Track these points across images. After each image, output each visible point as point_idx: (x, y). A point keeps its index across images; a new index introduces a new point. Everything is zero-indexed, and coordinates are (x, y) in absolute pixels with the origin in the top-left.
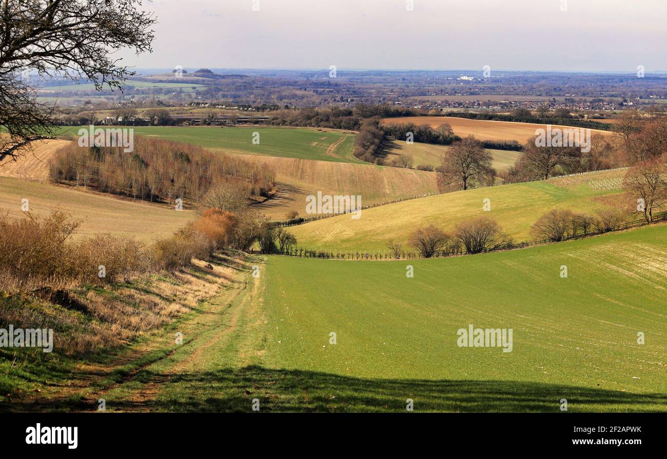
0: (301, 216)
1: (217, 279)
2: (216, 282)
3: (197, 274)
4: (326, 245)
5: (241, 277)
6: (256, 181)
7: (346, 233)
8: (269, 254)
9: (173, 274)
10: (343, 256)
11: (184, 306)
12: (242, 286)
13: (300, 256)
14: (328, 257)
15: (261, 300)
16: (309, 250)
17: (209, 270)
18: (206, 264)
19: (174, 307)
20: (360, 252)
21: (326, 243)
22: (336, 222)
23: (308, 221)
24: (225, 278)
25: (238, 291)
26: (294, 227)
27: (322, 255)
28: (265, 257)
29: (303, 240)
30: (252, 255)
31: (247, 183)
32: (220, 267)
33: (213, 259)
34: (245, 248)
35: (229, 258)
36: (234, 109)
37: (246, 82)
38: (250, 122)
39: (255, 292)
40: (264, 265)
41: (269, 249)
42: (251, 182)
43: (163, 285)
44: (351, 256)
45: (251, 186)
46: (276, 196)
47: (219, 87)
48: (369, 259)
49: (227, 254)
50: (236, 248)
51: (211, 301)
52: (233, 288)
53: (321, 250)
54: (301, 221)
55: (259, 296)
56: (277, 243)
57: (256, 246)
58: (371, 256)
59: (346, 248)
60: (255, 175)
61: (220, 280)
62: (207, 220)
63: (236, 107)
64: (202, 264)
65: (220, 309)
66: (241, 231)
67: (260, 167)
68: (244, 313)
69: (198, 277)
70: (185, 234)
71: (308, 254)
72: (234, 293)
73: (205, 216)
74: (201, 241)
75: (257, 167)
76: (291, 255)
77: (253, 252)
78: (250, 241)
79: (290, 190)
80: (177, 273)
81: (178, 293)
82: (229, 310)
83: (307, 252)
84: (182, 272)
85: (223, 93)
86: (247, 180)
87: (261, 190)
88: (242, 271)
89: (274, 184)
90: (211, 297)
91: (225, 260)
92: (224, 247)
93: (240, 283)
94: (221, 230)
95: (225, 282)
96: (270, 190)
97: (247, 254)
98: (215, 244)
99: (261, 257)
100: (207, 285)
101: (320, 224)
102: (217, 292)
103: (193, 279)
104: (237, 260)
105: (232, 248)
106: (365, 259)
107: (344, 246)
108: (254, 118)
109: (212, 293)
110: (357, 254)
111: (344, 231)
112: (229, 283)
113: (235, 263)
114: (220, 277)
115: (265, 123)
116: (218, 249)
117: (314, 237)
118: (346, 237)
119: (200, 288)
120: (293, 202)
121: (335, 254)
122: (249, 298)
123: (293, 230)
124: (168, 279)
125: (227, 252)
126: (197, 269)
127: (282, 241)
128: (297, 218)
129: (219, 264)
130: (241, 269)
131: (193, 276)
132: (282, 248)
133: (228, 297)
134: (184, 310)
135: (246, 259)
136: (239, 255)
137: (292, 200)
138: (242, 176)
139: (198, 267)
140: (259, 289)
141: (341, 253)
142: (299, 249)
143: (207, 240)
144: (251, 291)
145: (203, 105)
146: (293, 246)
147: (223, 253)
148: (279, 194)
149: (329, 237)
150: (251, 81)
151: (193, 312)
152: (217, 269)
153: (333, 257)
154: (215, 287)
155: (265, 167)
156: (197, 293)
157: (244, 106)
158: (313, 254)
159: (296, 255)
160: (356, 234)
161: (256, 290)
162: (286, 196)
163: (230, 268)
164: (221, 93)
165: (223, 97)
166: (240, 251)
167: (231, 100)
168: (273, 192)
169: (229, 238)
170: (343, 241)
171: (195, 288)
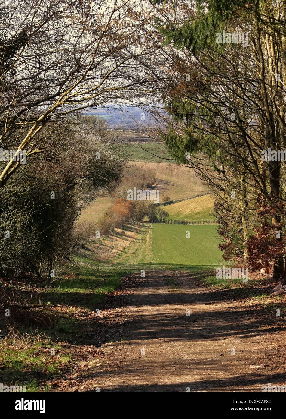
0: (171, 199)
1: (128, 238)
2: (128, 240)
3: (118, 236)
4: (186, 216)
5: (140, 236)
6: (145, 179)
7: (197, 209)
8: (153, 222)
9: (109, 237)
10: (195, 223)
11: (118, 250)
12: (141, 241)
13: (171, 223)
14: (187, 223)
15: (151, 247)
16: (176, 220)
17: (123, 234)
18: (122, 230)
19: (115, 251)
20: (205, 220)
21: (186, 215)
22: (191, 203)
23: (176, 202)
24: (132, 238)
25: (139, 244)
26: (167, 206)
27: (183, 223)
28: (152, 225)
29: (172, 214)
30: (144, 224)
31: (139, 180)
32: (128, 232)
33: (124, 228)
34: (140, 220)
35: (132, 226)
36: (129, 132)
37: (135, 113)
38: (139, 140)
39: (147, 244)
40: (151, 230)
41: (153, 220)
42: (141, 180)
43: (106, 242)
44: (200, 223)
45: (141, 182)
46: (156, 188)
47: (118, 116)
48: (210, 224)
49: (130, 224)
50: (135, 220)
51: (129, 248)
52: (137, 242)
53: (183, 220)
54: (171, 202)
55: (150, 245)
56: (158, 217)
57: (146, 219)
58: (211, 222)
59: (197, 218)
60: (144, 176)
61: (130, 239)
62: (119, 206)
63: (130, 131)
64: (119, 230)
65: (133, 251)
66: (137, 211)
67: (146, 170)
68: (143, 253)
69: (120, 238)
70: (108, 214)
71: (175, 222)
72: (138, 245)
73: (117, 203)
74: (117, 218)
75: (145, 170)
76: (166, 223)
77: (144, 222)
78: (143, 216)
79: (165, 184)
80: (110, 236)
81: (114, 245)
82: (137, 252)
83: (175, 221)
84: (111, 235)
85: (121, 120)
86: (139, 178)
87: (148, 184)
88: (140, 233)
89: (155, 180)
90: (128, 247)
91: (130, 228)
92: (129, 221)
93: (139, 240)
94: (127, 211)
95: (133, 239)
96: (153, 184)
97: (141, 224)
98: (124, 219)
99: (149, 225)
100: (125, 241)
101: (182, 204)
102: (130, 245)
103: (118, 239)
104: (137, 228)
105: (133, 220)
106: (207, 224)
107: (196, 216)
108: (141, 138)
109: (127, 245)
110: (203, 221)
111: (196, 208)
112: (134, 240)
113: (135, 229)
114: (129, 237)
115: (148, 141)
116: (126, 222)
117: (179, 212)
118: (197, 211)
119: (122, 243)
120: (167, 191)
121: (191, 221)
122: (145, 247)
123: (167, 208)
124: (107, 239)
125: (131, 223)
126: (118, 233)
127: (161, 215)
128: (169, 200)
129: (128, 230)
130: (139, 232)
131: (118, 237)
132: (161, 219)
133: (135, 246)
134: (119, 252)
135: (141, 227)
136: (137, 224)
137: (166, 189)
138: (136, 176)
139: (117, 232)
140: (149, 242)
141: (194, 221)
142: (170, 219)
143: (120, 217)
144: (145, 244)
145: (109, 130)
146: (167, 217)
147: (129, 224)
148: (158, 186)
149: (187, 212)
150: (138, 112)
151: (123, 253)
152: (127, 233)
153: (189, 223)
154: (128, 242)
155: (150, 170)
156: (121, 245)
157: (135, 130)
158: (178, 222)
159: (169, 223)
160: (203, 209)
161: (148, 243)
162: (162, 187)
163: (133, 232)
164: (119, 120)
165: (121, 123)
166: (137, 222)
167: (126, 125)
168: (155, 185)
169: (131, 215)
170: (196, 214)
171: (120, 243)
